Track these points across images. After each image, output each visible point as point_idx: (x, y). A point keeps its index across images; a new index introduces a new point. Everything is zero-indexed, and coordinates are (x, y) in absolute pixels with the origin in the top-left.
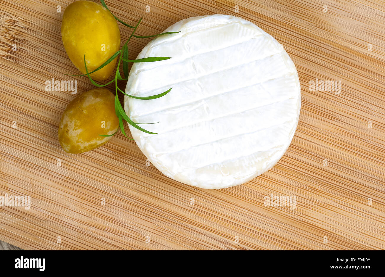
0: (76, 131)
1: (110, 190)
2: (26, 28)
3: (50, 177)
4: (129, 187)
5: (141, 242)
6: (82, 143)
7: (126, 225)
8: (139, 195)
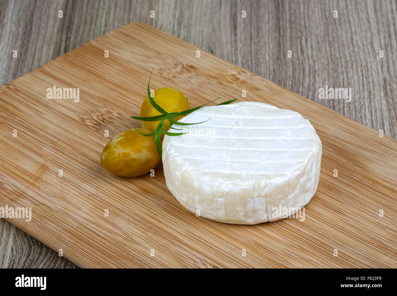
0: (118, 139)
1: (124, 208)
2: (118, 118)
3: (79, 191)
4: (140, 211)
5: (129, 242)
6: (118, 148)
7: (123, 229)
8: (146, 217)
